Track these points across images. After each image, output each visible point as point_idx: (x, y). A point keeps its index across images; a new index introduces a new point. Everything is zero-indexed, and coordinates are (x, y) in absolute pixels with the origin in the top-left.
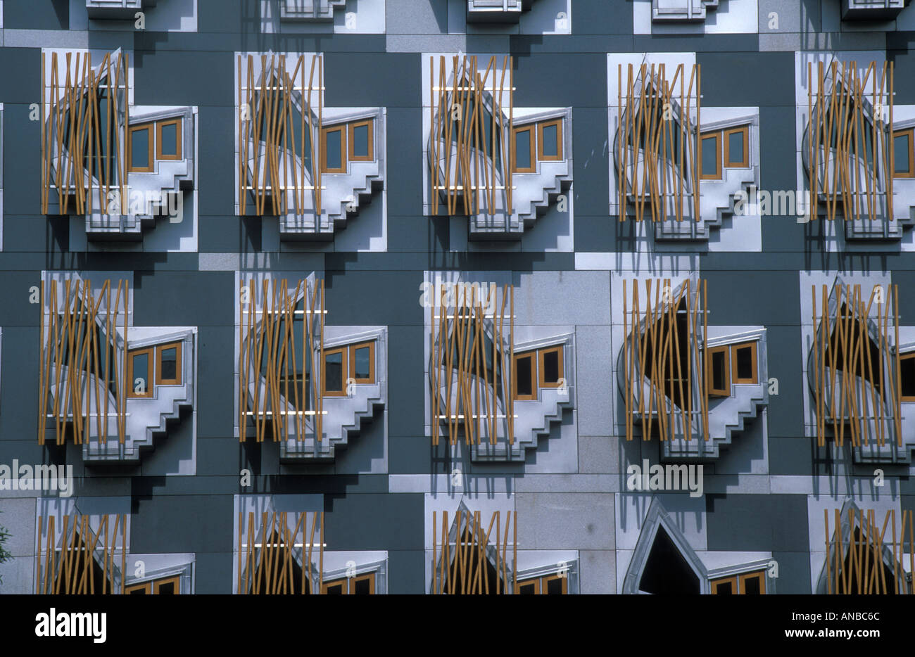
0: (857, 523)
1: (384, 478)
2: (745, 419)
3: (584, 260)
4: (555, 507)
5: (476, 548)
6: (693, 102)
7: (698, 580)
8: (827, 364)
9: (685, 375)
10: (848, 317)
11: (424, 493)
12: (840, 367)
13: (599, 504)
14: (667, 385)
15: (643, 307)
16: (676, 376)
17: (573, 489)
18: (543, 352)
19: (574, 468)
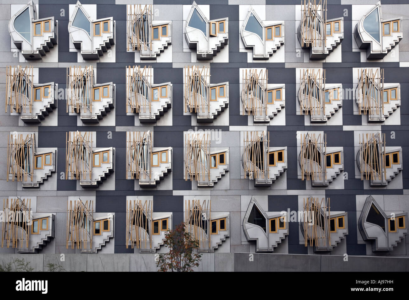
0: (313, 202)
1: (171, 191)
2: (280, 173)
3: (232, 128)
4: (223, 200)
5: (198, 211)
6: (265, 81)
7: (265, 219)
8: (305, 157)
9: (262, 160)
10: (311, 143)
11: (183, 196)
12: (309, 158)
13: (236, 198)
14: (257, 163)
15: (250, 140)
16: (259, 161)
17: (228, 194)
18: (219, 154)
19: (229, 189)
